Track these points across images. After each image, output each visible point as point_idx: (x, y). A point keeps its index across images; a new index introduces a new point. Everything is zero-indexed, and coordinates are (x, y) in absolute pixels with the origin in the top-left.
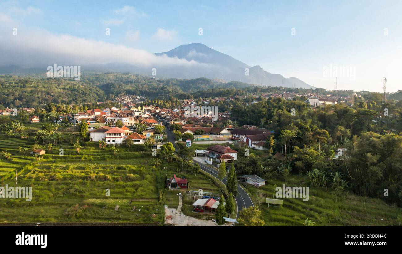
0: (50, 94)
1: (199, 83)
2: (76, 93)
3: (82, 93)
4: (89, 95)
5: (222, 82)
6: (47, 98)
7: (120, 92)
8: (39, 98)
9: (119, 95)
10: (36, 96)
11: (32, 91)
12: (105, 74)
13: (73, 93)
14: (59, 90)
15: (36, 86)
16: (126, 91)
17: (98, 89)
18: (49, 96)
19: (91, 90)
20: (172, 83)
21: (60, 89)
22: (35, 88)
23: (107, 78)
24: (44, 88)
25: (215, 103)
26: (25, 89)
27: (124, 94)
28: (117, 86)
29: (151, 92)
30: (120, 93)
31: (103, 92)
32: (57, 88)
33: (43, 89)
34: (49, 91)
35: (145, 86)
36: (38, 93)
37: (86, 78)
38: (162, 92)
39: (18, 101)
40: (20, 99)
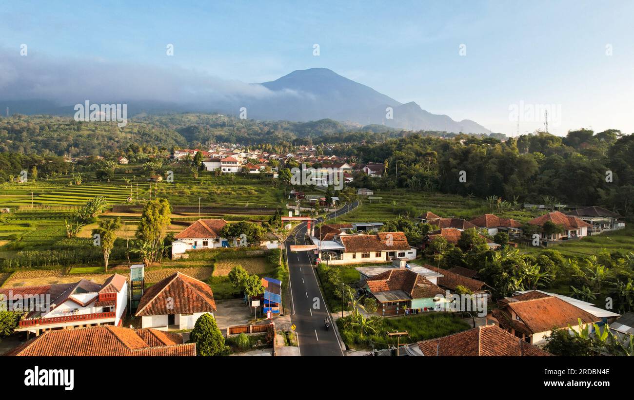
0: (114, 139)
1: (322, 127)
3: (156, 139)
4: (165, 141)
5: (356, 126)
6: (110, 144)
7: (208, 139)
8: (99, 144)
9: (207, 142)
10: (96, 142)
11: (89, 136)
12: (183, 113)
13: (144, 138)
14: (124, 135)
15: (94, 129)
16: (216, 136)
17: (177, 134)
18: (112, 141)
19: (168, 135)
20: (282, 127)
21: (126, 132)
22: (93, 131)
23: (186, 120)
24: (105, 131)
26: (81, 133)
27: (214, 142)
28: (203, 131)
29: (252, 138)
30: (208, 140)
31: (184, 138)
32: (122, 132)
33: (104, 133)
34: (113, 136)
35: (243, 130)
36: (98, 138)
37: (155, 120)
38: (268, 138)
39: (73, 148)
40: (76, 145)
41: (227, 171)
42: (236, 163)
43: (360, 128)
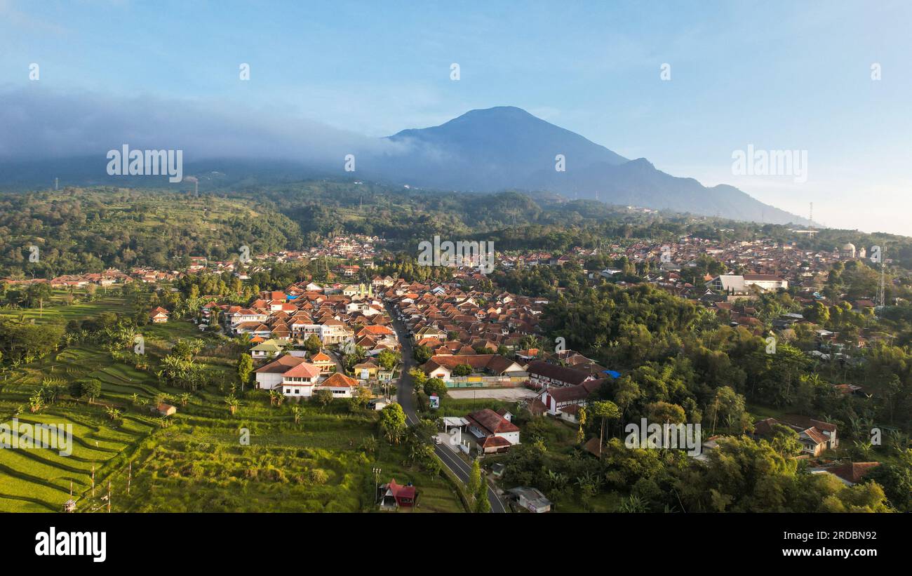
0: (190, 235)
1: (504, 205)
2: (242, 232)
3: (254, 230)
4: (268, 234)
5: (556, 200)
6: (184, 242)
7: (332, 228)
8: (167, 243)
9: (330, 234)
10: (163, 238)
11: (155, 229)
12: (304, 181)
13: (236, 231)
14: (206, 225)
15: (164, 217)
16: (345, 224)
17: (287, 220)
18: (188, 238)
19: (272, 223)
20: (444, 205)
21: (210, 221)
22: (162, 221)
23: (307, 192)
24: (179, 220)
25: (521, 275)
26: (144, 224)
27: (341, 233)
28: (327, 214)
29: (397, 228)
30: (331, 231)
31: (297, 226)
32: (204, 220)
33: (177, 224)
34: (188, 229)
35: (385, 213)
36: (167, 232)
37: (263, 192)
38: (420, 229)
39: (128, 250)
40: (133, 246)
41: (292, 394)
42: (309, 380)
43: (562, 204)
